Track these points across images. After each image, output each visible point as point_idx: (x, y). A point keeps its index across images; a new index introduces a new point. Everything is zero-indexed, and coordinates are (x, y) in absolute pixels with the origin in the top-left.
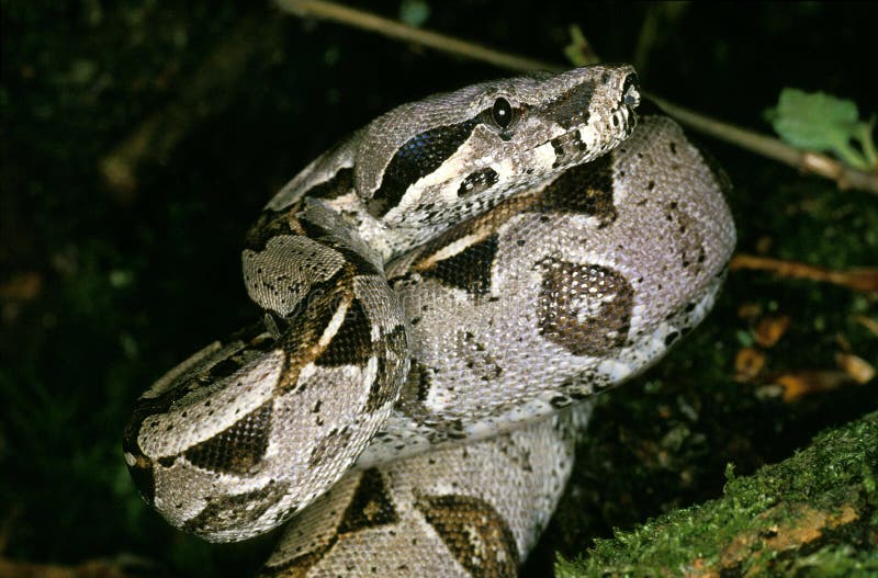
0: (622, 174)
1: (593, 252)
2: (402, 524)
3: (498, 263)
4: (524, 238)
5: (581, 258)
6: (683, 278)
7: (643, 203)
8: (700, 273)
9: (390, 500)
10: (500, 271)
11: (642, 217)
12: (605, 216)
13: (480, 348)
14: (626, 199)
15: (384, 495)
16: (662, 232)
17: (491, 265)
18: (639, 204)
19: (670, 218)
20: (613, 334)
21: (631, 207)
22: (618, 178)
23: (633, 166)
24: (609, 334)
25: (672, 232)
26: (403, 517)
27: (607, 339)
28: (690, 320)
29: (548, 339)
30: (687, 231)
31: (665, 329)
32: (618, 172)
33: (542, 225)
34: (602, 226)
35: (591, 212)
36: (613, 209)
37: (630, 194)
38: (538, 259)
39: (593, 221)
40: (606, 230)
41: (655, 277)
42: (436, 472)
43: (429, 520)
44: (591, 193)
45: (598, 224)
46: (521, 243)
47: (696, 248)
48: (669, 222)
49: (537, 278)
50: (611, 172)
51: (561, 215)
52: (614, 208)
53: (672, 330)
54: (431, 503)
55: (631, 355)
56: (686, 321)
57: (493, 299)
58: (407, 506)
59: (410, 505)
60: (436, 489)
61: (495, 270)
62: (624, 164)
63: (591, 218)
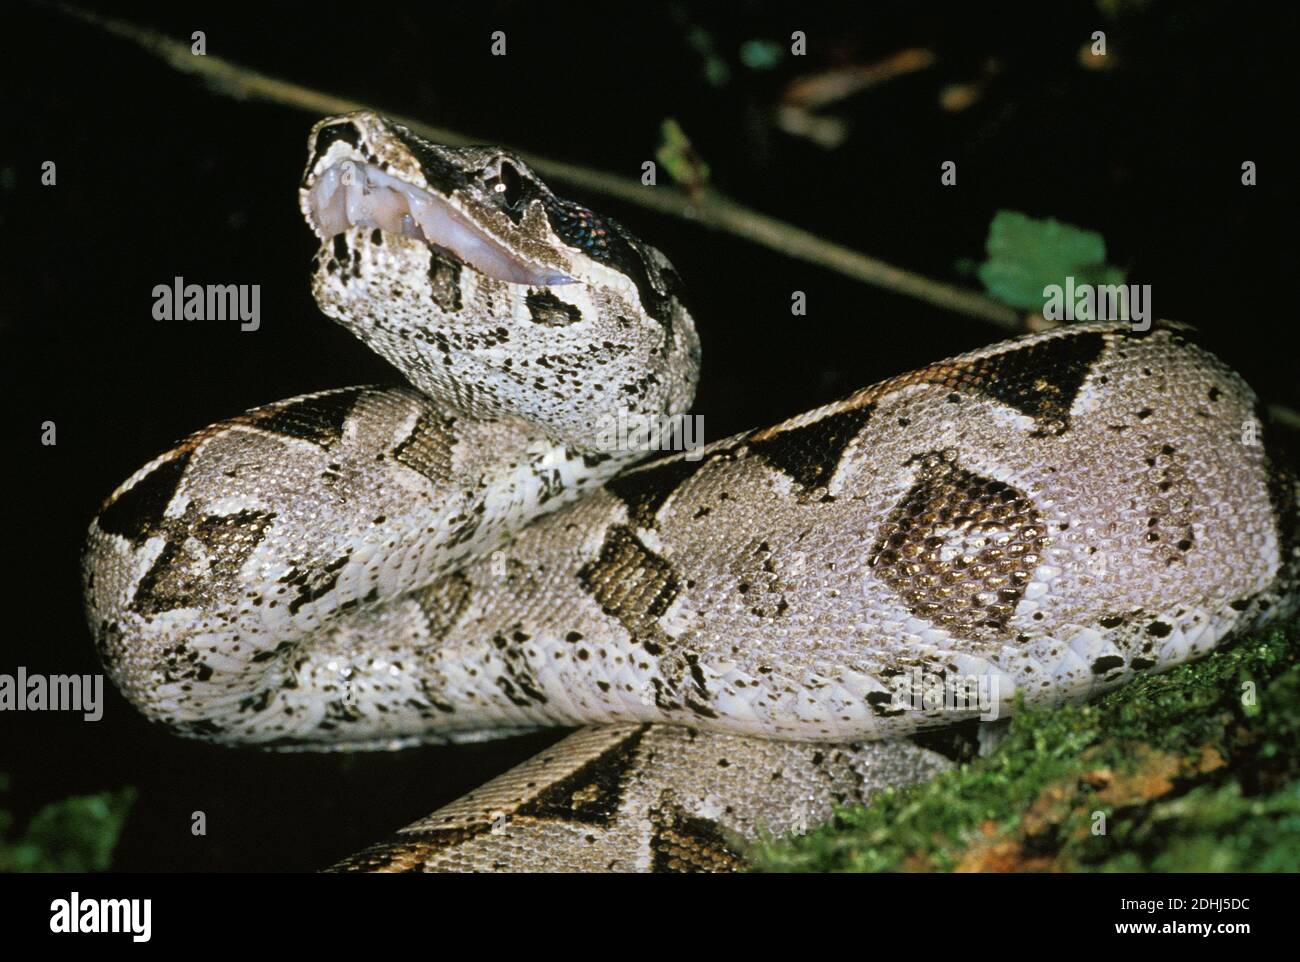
0: (1104, 380)
1: (1006, 465)
2: (613, 831)
3: (859, 445)
4: (911, 417)
5: (984, 468)
6: (1142, 555)
7: (1119, 429)
8: (1175, 565)
9: (622, 791)
10: (857, 456)
11: (1107, 444)
12: (1047, 423)
13: (769, 567)
14: (1094, 413)
15: (620, 781)
16: (1130, 475)
17: (847, 445)
18: (1111, 428)
19: (1151, 462)
20: (989, 598)
21: (1098, 428)
22: (1095, 382)
23: (1127, 378)
24: (982, 597)
25: (1147, 481)
26: (622, 823)
27: (977, 603)
28: (1154, 651)
29: (879, 574)
30: (1171, 491)
31: (1099, 643)
32: (1099, 374)
33: (946, 405)
34: (1038, 434)
35: (1029, 410)
36: (1065, 418)
37: (1102, 410)
38: (918, 450)
39: (1027, 423)
40: (1041, 442)
41: (1090, 531)
42: (718, 781)
43: (655, 843)
44: (1041, 386)
45: (1034, 429)
46: (903, 423)
47: (1181, 524)
48: (1147, 467)
49: (907, 480)
50: (1089, 371)
51: (980, 399)
52: (1069, 416)
53: (1112, 651)
54: (678, 821)
55: (1022, 662)
56: (1148, 648)
57: (828, 499)
58: (638, 809)
59: (645, 809)
60: (699, 804)
61: (848, 453)
62: (1115, 370)
63: (1025, 417)
